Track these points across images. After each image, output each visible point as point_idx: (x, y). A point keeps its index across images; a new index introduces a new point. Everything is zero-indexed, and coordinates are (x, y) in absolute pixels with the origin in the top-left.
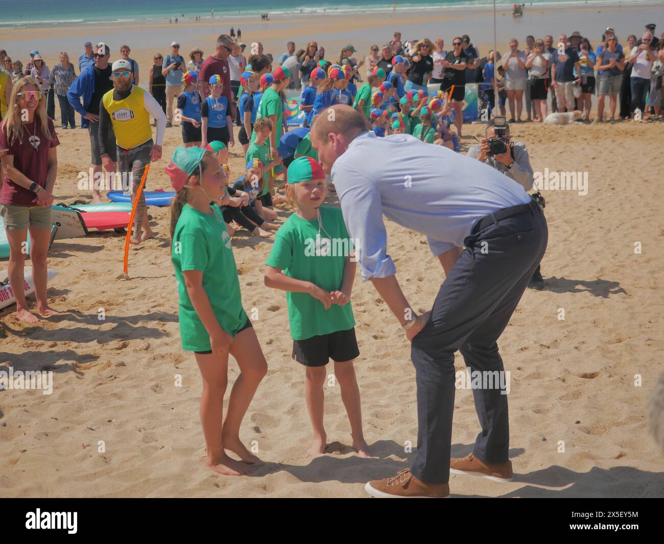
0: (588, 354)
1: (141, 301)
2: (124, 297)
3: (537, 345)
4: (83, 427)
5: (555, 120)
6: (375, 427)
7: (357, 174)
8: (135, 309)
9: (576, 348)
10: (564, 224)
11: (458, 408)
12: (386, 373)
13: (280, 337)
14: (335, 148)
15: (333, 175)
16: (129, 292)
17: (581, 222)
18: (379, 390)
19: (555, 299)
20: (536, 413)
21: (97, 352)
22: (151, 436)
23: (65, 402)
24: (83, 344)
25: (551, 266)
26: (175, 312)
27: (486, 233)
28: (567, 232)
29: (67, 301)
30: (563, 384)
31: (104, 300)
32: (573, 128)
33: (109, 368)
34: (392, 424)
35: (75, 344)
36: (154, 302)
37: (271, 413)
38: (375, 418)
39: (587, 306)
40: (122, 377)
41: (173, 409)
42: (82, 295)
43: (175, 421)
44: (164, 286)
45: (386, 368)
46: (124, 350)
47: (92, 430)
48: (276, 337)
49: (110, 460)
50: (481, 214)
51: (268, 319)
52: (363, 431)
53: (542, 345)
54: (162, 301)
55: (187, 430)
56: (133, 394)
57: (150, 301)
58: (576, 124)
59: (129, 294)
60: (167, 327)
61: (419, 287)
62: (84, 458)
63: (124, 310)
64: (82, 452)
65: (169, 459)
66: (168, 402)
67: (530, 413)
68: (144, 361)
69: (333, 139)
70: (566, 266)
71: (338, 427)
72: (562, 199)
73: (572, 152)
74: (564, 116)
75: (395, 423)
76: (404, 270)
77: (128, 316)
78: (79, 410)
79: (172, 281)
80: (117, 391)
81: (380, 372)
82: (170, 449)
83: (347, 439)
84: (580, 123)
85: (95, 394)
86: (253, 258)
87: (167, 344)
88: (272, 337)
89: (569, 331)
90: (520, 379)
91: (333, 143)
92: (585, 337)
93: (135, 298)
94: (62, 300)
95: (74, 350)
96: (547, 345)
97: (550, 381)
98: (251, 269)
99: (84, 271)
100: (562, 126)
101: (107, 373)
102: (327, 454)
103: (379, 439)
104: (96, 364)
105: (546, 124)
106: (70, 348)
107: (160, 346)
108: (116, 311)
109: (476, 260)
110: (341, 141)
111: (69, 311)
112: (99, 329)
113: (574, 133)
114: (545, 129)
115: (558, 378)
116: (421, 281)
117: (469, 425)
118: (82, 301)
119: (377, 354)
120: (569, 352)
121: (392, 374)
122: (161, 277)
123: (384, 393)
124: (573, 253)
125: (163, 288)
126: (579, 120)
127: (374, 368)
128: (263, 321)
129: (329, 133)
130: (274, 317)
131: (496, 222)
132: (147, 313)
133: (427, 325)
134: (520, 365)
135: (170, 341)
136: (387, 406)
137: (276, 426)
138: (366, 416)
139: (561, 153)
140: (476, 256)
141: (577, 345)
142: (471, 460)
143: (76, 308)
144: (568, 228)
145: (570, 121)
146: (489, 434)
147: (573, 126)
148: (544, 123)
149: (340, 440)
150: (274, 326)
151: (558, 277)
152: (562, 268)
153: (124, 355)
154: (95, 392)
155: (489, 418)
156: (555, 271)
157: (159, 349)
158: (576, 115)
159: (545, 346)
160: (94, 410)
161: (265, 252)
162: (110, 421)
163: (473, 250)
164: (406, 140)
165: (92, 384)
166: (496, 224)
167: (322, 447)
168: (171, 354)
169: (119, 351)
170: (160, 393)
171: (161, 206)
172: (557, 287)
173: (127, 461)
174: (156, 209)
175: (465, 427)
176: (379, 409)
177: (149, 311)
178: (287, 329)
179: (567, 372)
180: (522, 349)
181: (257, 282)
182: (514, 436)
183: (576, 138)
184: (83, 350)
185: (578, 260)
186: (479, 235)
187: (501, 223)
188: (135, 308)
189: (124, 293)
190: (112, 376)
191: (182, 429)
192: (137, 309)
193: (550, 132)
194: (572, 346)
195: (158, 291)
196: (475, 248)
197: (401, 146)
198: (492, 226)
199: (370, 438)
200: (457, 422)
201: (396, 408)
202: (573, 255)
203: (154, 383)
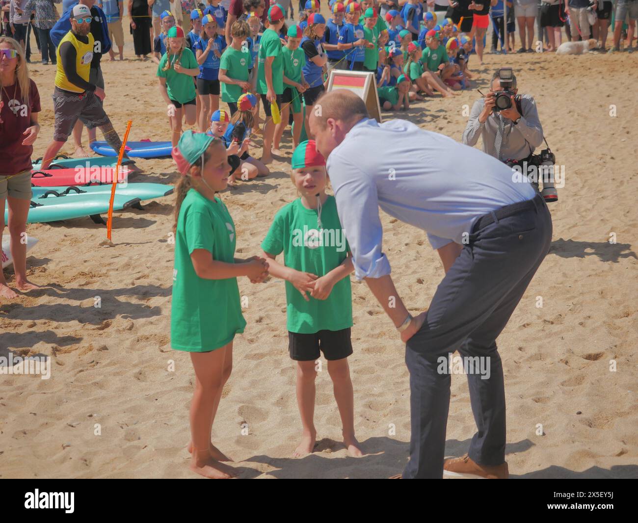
0: (594, 330)
1: (125, 272)
2: (107, 268)
3: (540, 321)
4: (63, 423)
5: (568, 49)
6: (368, 420)
7: (353, 167)
8: (119, 281)
9: (581, 324)
10: (575, 175)
11: (455, 396)
12: (380, 355)
13: (271, 313)
14: (333, 135)
15: (329, 167)
16: (112, 260)
17: (592, 173)
18: (373, 375)
19: (561, 265)
20: (536, 402)
21: (78, 333)
22: (133, 432)
23: (45, 393)
24: (64, 324)
25: (558, 226)
26: (161, 285)
27: (486, 232)
28: (576, 184)
29: (47, 272)
30: (567, 367)
31: (86, 271)
32: (587, 59)
33: (91, 352)
34: (385, 416)
35: (55, 324)
36: (139, 272)
37: (259, 404)
38: (367, 410)
39: (595, 273)
40: (105, 362)
41: (157, 400)
42: (62, 264)
43: (159, 415)
44: (150, 253)
45: (380, 350)
46: (106, 330)
47: (72, 426)
48: (267, 313)
49: (90, 462)
50: (481, 211)
51: (258, 292)
52: (354, 425)
53: (545, 321)
54: (146, 272)
55: (171, 426)
56: (115, 383)
57: (134, 272)
58: (591, 53)
59: (112, 263)
60: (152, 302)
61: (418, 252)
62: (63, 460)
63: (106, 282)
64: (61, 454)
65: (152, 462)
66: (152, 392)
67: (529, 401)
68: (128, 343)
69: (332, 125)
70: (574, 226)
71: (329, 421)
72: (573, 145)
73: (585, 89)
74: (578, 45)
75: (389, 415)
76: (403, 232)
77: (111, 289)
78: (59, 403)
79: (158, 248)
80: (98, 379)
81: (375, 353)
82: (153, 450)
83: (337, 434)
84: (596, 53)
85: (75, 383)
86: (244, 220)
87: (152, 323)
88: (262, 314)
89: (574, 303)
90: (521, 360)
91: (332, 129)
92: (591, 310)
93: (119, 268)
94: (41, 271)
95: (53, 330)
96: (551, 320)
97: (552, 363)
98: (242, 232)
99: (65, 236)
100: (576, 56)
101: (88, 357)
102: (316, 453)
103: (371, 435)
104: (76, 348)
105: (559, 54)
106: (50, 329)
107: (144, 325)
108: (98, 283)
109: (475, 261)
110: (341, 128)
111: (49, 285)
112: (80, 305)
113: (588, 64)
114: (558, 60)
115: (561, 360)
116: (420, 245)
117: (465, 417)
118: (63, 273)
119: (372, 333)
120: (573, 328)
121: (386, 356)
122: (147, 243)
123: (378, 379)
124: (583, 209)
125: (148, 256)
126: (594, 49)
127: (368, 350)
128: (253, 295)
129: (329, 118)
130: (264, 289)
131: (496, 221)
132: (131, 286)
133: (422, 327)
134: (521, 345)
135: (155, 319)
136: (381, 395)
137: (264, 419)
138: (358, 407)
139: (574, 89)
140: (475, 256)
141: (583, 321)
142: (466, 462)
143: (57, 280)
144: (578, 181)
145: (585, 51)
146: (485, 435)
147: (588, 56)
148: (556, 53)
149: (330, 437)
150: (265, 300)
151: (566, 238)
152: (570, 228)
153: (106, 336)
154: (75, 380)
155: (485, 419)
156: (562, 232)
157: (143, 328)
158: (590, 44)
159: (549, 322)
160: (74, 403)
161: (257, 212)
162: (91, 416)
163: (472, 250)
164: (406, 129)
165: (73, 371)
166: (497, 223)
167: (311, 445)
168: (155, 335)
169: (101, 332)
170: (143, 381)
171: (147, 158)
172: (564, 250)
173: (108, 463)
174: (142, 162)
175: (460, 419)
176: (372, 399)
177: (133, 284)
178: (278, 304)
179: (570, 352)
180: (524, 326)
181: (246, 249)
182: (511, 430)
183: (590, 71)
184: (64, 330)
185: (588, 218)
186: (478, 235)
187: (502, 222)
188: (118, 279)
189: (107, 263)
190: (93, 362)
191: (166, 425)
192: (121, 281)
193: (562, 64)
194: (577, 322)
195: (143, 260)
196: (474, 247)
197: (401, 136)
198: (493, 224)
199: (362, 433)
200: (453, 415)
201: (390, 397)
202: (583, 212)
203: (137, 370)
